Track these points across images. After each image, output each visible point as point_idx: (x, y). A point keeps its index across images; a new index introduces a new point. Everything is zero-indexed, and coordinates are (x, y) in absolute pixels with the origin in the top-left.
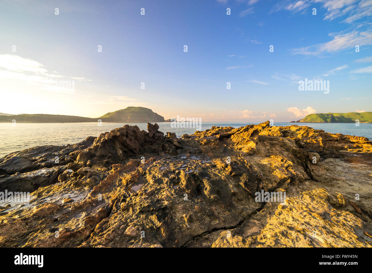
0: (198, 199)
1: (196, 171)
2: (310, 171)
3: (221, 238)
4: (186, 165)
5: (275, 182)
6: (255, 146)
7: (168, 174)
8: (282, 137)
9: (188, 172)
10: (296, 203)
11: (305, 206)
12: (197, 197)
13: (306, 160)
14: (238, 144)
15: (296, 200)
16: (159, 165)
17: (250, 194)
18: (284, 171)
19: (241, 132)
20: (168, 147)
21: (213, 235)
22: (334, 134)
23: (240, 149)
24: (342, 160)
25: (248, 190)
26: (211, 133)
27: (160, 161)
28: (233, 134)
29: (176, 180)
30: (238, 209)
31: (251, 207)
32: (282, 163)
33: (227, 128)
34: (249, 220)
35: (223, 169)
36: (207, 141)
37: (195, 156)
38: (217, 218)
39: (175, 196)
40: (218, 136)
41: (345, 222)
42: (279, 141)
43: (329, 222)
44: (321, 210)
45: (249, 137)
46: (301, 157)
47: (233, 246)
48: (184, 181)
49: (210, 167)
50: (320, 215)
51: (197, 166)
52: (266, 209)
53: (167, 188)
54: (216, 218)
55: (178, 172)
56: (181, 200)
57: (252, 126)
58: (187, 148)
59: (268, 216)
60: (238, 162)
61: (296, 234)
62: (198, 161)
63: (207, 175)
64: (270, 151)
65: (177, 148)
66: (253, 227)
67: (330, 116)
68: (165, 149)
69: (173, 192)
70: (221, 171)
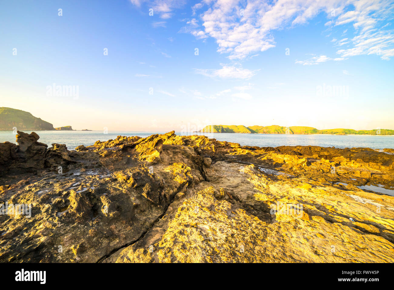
0: (93, 221)
1: (92, 188)
2: (205, 173)
3: (121, 258)
4: (79, 183)
5: (176, 187)
6: (159, 155)
7: (51, 199)
8: (184, 146)
9: (80, 192)
10: (192, 203)
11: (199, 204)
12: (91, 219)
13: (202, 164)
14: (143, 154)
15: (192, 200)
16: (36, 189)
17: (152, 203)
18: (184, 176)
19: (146, 142)
20: (54, 163)
21: (111, 259)
22: (222, 142)
23: (145, 159)
24: (226, 162)
25: (151, 200)
26: (114, 144)
27: (38, 183)
28: (138, 144)
29: (63, 204)
30: (141, 220)
31: (154, 216)
32: (182, 169)
33: (133, 138)
34: (152, 229)
35: (124, 181)
36: (109, 152)
37: (93, 171)
38: (118, 236)
39: (60, 225)
40: (121, 147)
41: (222, 209)
42: (181, 150)
43: (213, 212)
44: (209, 204)
45: (153, 146)
46: (198, 162)
47: (134, 261)
48: (74, 204)
49: (110, 181)
50: (208, 208)
51: (93, 182)
52: (167, 215)
53: (46, 218)
54: (116, 238)
55: (66, 194)
56: (69, 228)
57: (157, 136)
58: (82, 162)
59: (169, 220)
60: (141, 173)
61: (190, 229)
62: (95, 176)
63: (106, 190)
64: (173, 159)
65: (68, 163)
66: (156, 234)
67: (221, 128)
68: (49, 165)
69: (56, 221)
70: (122, 185)
